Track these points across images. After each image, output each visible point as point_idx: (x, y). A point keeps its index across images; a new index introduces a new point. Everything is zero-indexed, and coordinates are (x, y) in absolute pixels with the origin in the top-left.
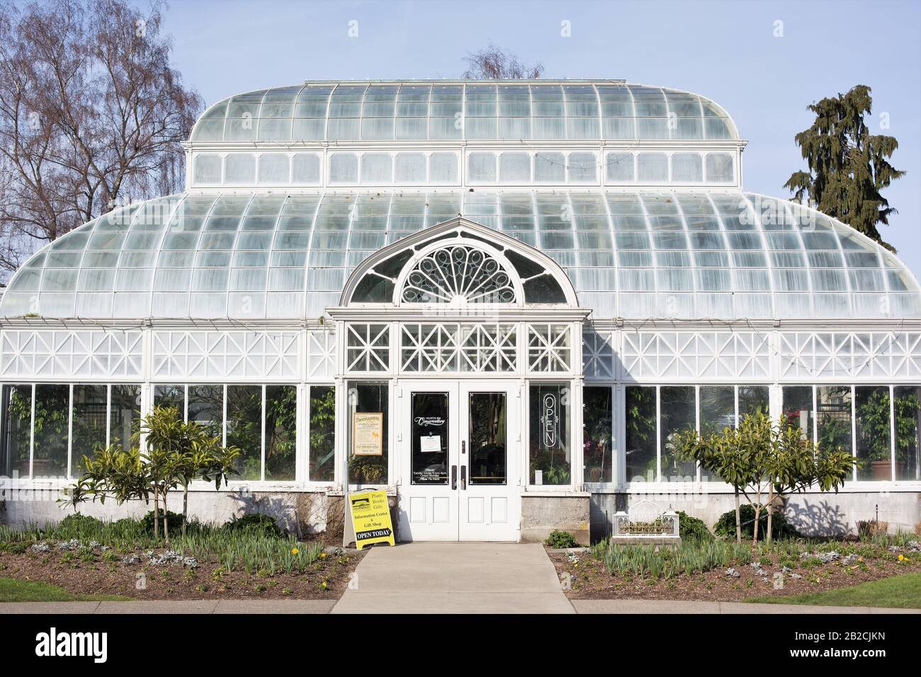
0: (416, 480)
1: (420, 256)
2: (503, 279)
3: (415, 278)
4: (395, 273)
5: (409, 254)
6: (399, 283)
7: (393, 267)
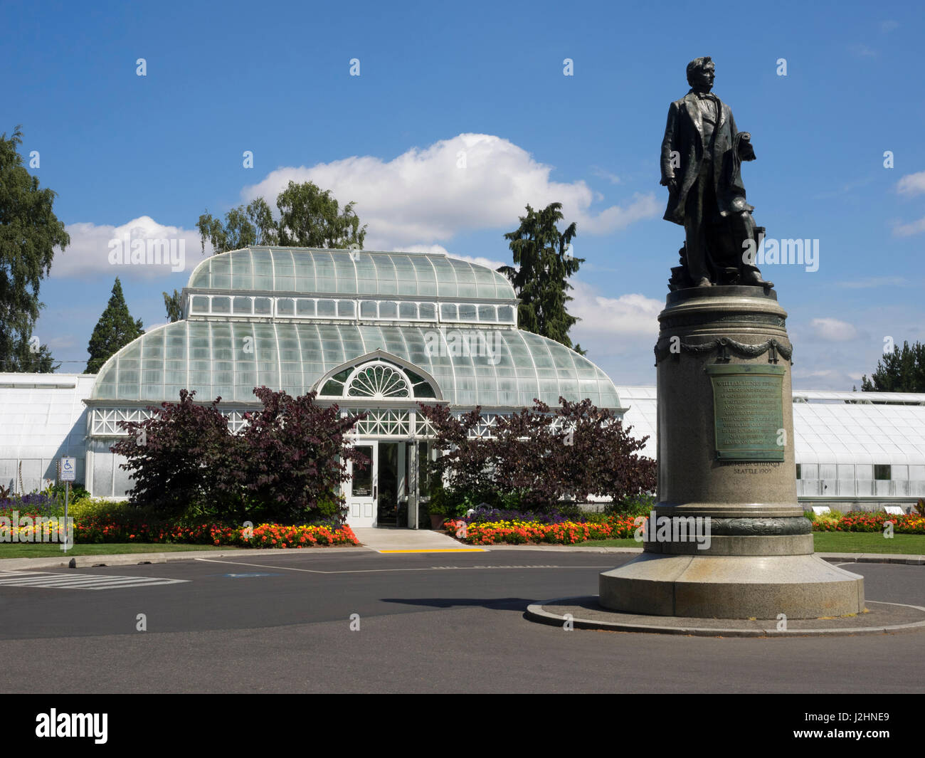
0: (355, 494)
1: (357, 371)
2: (402, 384)
3: (355, 383)
4: (344, 380)
5: (352, 369)
6: (347, 386)
7: (343, 375)
